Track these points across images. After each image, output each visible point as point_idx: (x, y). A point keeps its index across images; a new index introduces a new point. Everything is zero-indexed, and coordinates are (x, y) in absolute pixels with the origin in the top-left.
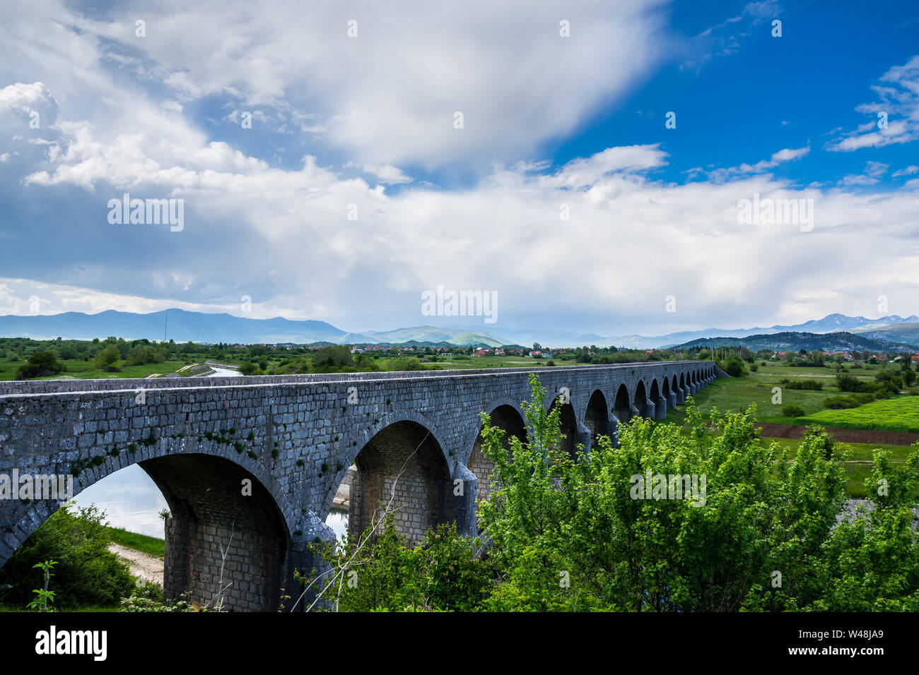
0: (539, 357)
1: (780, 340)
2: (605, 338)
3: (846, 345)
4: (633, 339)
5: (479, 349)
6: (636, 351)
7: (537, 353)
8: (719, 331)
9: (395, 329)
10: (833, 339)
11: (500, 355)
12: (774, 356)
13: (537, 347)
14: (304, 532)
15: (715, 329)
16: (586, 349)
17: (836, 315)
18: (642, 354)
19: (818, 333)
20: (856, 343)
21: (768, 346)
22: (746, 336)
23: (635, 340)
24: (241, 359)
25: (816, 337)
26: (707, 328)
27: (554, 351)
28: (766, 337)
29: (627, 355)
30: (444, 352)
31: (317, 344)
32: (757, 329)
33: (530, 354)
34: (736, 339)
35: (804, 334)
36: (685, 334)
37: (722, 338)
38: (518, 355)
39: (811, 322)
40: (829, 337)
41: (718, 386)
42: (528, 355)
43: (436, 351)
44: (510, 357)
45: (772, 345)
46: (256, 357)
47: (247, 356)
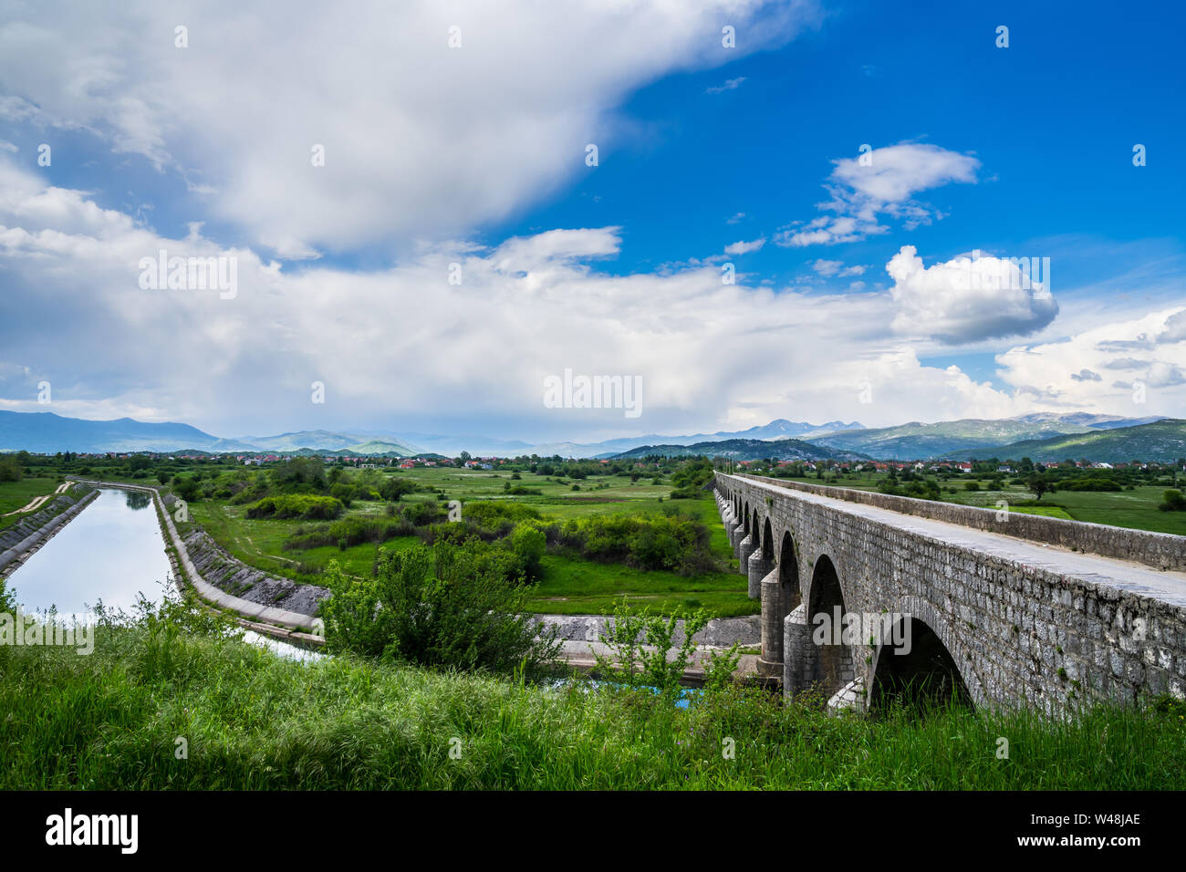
0: (479, 468)
1: (730, 449)
2: (532, 446)
3: (796, 454)
4: (565, 446)
5: (398, 459)
7: (475, 464)
8: (656, 437)
9: (280, 434)
10: (782, 446)
11: (433, 466)
15: (655, 435)
17: (781, 421)
19: (767, 440)
20: (805, 450)
21: (716, 454)
22: (692, 443)
23: (567, 448)
24: (118, 474)
25: (766, 445)
26: (647, 434)
28: (714, 444)
32: (699, 435)
33: (466, 464)
34: (681, 447)
35: (754, 441)
36: (622, 441)
37: (666, 446)
38: (453, 466)
39: (757, 428)
40: (778, 444)
42: (464, 466)
43: (352, 461)
44: (445, 469)
45: (723, 454)
46: (141, 471)
47: (125, 470)
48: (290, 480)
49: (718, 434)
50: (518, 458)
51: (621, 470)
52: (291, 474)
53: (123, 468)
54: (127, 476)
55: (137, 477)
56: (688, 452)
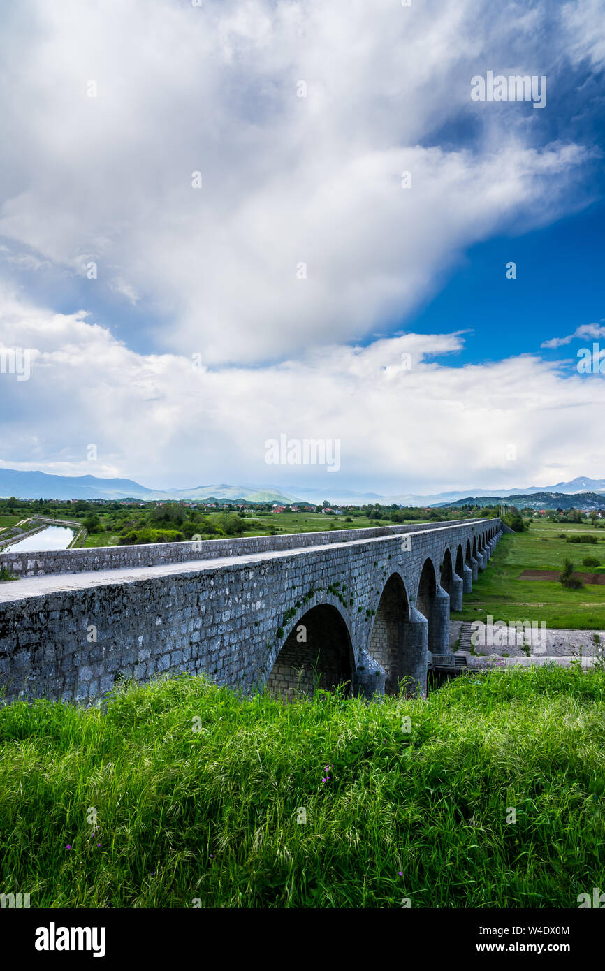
0: (331, 514)
1: (537, 500)
2: (381, 497)
3: (594, 504)
5: (275, 506)
6: (417, 508)
7: (329, 510)
8: (482, 491)
10: (581, 499)
11: (297, 512)
12: (536, 514)
13: (326, 504)
14: (366, 668)
16: (371, 506)
17: (582, 478)
18: (422, 512)
20: (600, 502)
21: (526, 504)
24: (67, 514)
27: (343, 508)
28: (524, 496)
29: (408, 511)
30: (246, 508)
31: (123, 500)
33: (323, 510)
34: (498, 498)
35: (557, 494)
36: (454, 493)
37: (487, 498)
38: (312, 511)
39: (562, 484)
40: (577, 497)
41: (507, 540)
42: (321, 511)
43: (238, 508)
44: (306, 514)
45: (532, 504)
46: (82, 512)
47: (73, 511)
48: (160, 519)
49: (530, 488)
50: (364, 506)
51: (437, 516)
52: (163, 515)
53: (71, 510)
54: (72, 515)
55: (78, 516)
56: (504, 502)
